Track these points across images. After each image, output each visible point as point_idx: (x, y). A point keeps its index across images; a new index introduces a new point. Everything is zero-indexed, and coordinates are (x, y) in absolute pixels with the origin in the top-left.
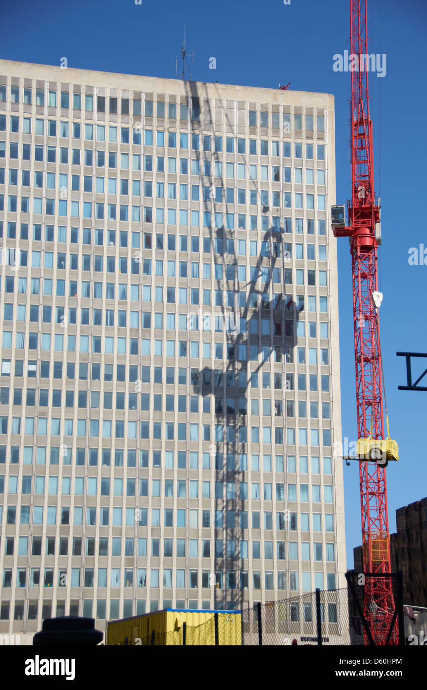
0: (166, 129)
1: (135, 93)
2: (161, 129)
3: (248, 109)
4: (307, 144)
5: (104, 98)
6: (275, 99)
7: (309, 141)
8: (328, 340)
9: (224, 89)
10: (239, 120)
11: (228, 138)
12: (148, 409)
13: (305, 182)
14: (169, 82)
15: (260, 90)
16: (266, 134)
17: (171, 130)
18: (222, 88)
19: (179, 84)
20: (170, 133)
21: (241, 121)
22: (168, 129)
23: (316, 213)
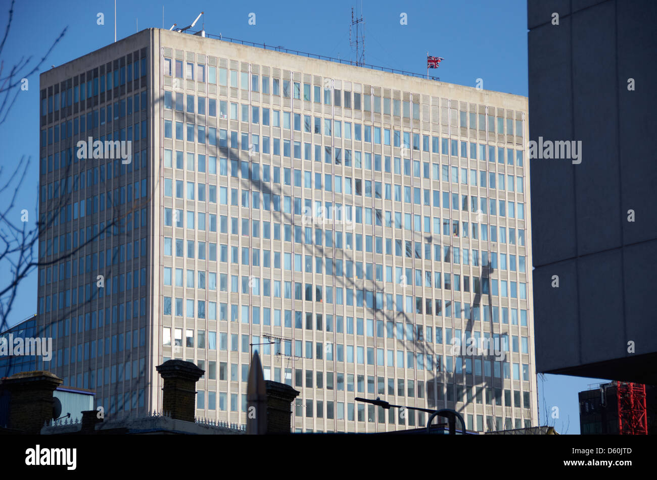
0: (392, 127)
1: (365, 86)
2: (388, 127)
3: (459, 109)
4: (508, 149)
5: (339, 91)
6: (482, 100)
7: (510, 146)
8: (528, 356)
9: (440, 86)
10: (452, 120)
11: (443, 139)
12: (384, 422)
13: (508, 190)
14: (394, 77)
15: (469, 90)
16: (475, 137)
17: (396, 128)
18: (438, 86)
19: (402, 79)
20: (395, 130)
21: (454, 121)
22: (393, 127)
23: (517, 221)
